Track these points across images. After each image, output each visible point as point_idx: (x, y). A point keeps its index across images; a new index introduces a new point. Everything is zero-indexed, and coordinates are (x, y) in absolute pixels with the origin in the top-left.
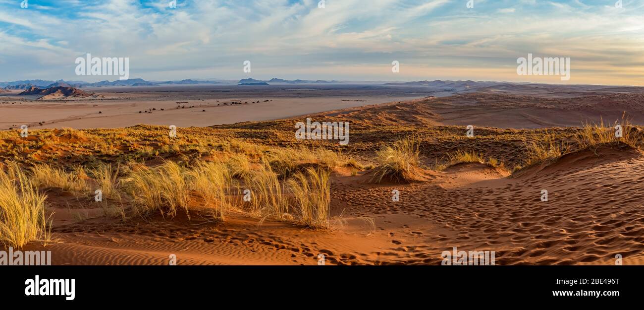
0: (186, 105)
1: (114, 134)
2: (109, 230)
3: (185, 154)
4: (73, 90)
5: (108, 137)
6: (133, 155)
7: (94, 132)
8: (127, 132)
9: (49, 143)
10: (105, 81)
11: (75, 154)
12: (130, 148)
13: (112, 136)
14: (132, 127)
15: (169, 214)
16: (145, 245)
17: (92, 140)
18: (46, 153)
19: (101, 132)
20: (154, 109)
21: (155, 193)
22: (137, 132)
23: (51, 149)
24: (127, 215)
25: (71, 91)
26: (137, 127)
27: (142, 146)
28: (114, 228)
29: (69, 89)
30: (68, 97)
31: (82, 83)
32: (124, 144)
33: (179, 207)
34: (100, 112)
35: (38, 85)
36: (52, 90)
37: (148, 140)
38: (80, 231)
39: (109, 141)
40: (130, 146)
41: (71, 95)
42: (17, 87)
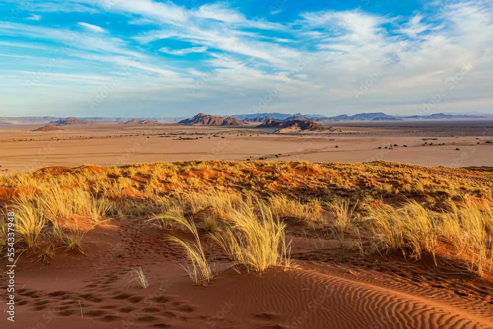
0: (434, 142)
1: (351, 169)
2: (346, 262)
3: (431, 196)
4: (310, 124)
5: (344, 171)
6: (370, 191)
7: (330, 166)
8: (364, 168)
9: (285, 174)
10: (343, 116)
11: (310, 187)
12: (367, 184)
13: (349, 171)
14: (369, 163)
15: (412, 256)
16: (384, 282)
17: (328, 174)
18: (282, 184)
19: (336, 166)
20: (395, 145)
21: (397, 233)
22: (376, 168)
23: (287, 180)
24: (364, 250)
25: (308, 124)
26: (375, 163)
27: (380, 183)
28: (351, 260)
29: (306, 122)
30: (305, 131)
31: (319, 117)
32: (360, 179)
33: (424, 250)
34: (337, 147)
35: (275, 118)
36: (289, 123)
37: (388, 177)
38: (316, 259)
39: (344, 175)
40: (367, 182)
41: (308, 129)
42: (255, 120)
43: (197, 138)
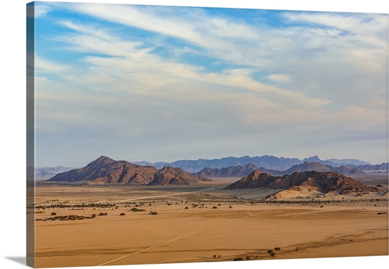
4: (338, 179)
25: (335, 180)
29: (330, 177)
30: (326, 195)
31: (356, 164)
35: (267, 167)
36: (295, 178)
41: (333, 190)
42: (224, 172)
43: (94, 216)
